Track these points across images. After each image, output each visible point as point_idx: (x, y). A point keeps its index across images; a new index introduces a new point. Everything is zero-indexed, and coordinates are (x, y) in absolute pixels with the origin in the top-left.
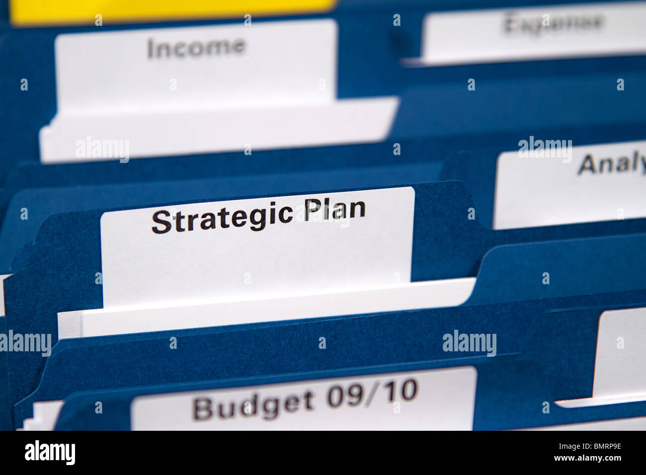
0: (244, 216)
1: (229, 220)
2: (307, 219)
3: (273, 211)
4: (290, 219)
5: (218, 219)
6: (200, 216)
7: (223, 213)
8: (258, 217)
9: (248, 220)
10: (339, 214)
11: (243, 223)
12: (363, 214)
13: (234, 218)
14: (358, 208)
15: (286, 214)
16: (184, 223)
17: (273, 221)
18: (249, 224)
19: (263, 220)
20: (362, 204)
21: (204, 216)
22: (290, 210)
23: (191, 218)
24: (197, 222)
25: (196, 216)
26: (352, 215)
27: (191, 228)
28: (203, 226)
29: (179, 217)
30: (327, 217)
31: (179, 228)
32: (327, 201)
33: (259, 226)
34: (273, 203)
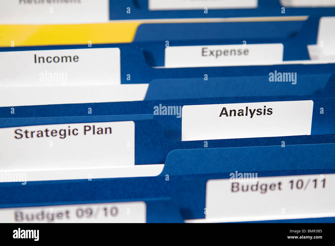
0: (56, 132)
1: (49, 133)
2: (85, 134)
3: (69, 130)
4: (77, 134)
5: (44, 134)
6: (36, 131)
7: (47, 131)
8: (63, 133)
9: (58, 134)
10: (100, 132)
11: (56, 135)
12: (111, 133)
13: (52, 133)
14: (108, 130)
15: (76, 132)
16: (29, 135)
17: (69, 134)
18: (58, 135)
19: (65, 134)
20: (110, 128)
21: (38, 132)
22: (77, 130)
23: (32, 133)
24: (35, 134)
25: (34, 132)
26: (106, 133)
27: (32, 137)
28: (38, 136)
29: (26, 132)
30: (94, 133)
31: (27, 137)
32: (94, 126)
33: (63, 137)
34: (69, 127)
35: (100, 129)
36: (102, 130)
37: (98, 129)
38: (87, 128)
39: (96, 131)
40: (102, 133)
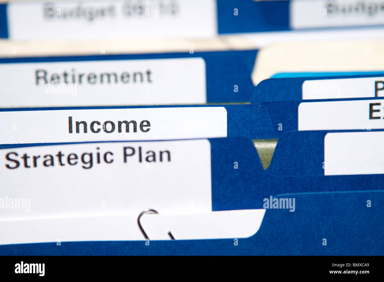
0: (76, 157)
1: (64, 160)
2: (125, 161)
3: (98, 155)
4: (112, 161)
5: (56, 160)
6: (42, 156)
7: (60, 155)
8: (87, 158)
9: (79, 160)
10: (151, 159)
11: (76, 163)
12: (169, 159)
13: (69, 159)
14: (165, 156)
15: (109, 157)
16: (30, 162)
17: (99, 162)
18: (80, 163)
19: (91, 161)
20: (168, 152)
21: (45, 157)
22: (111, 154)
23: (35, 158)
24: (40, 161)
25: (39, 157)
26: (161, 160)
27: (35, 165)
28: (45, 164)
29: (25, 157)
30: (140, 160)
31: (26, 166)
32: (140, 149)
33: (88, 165)
34: (98, 148)
35: (151, 154)
36: (154, 155)
37: (148, 152)
38: (129, 151)
39: (144, 156)
40: (154, 160)
